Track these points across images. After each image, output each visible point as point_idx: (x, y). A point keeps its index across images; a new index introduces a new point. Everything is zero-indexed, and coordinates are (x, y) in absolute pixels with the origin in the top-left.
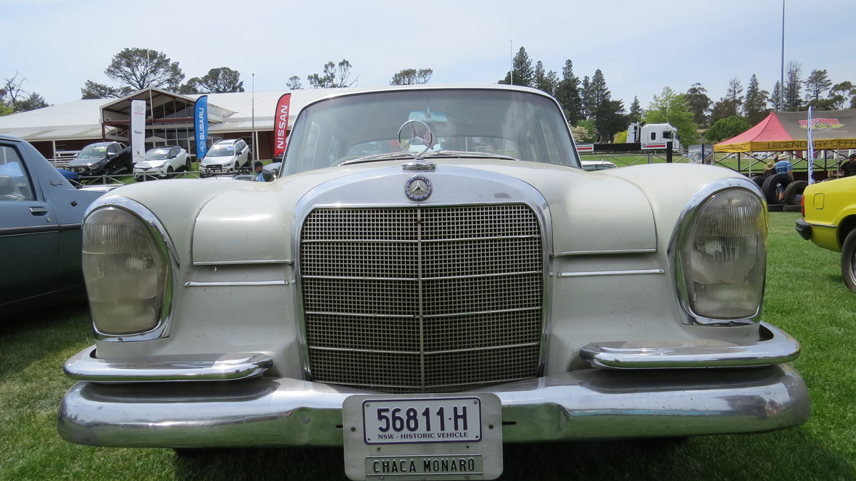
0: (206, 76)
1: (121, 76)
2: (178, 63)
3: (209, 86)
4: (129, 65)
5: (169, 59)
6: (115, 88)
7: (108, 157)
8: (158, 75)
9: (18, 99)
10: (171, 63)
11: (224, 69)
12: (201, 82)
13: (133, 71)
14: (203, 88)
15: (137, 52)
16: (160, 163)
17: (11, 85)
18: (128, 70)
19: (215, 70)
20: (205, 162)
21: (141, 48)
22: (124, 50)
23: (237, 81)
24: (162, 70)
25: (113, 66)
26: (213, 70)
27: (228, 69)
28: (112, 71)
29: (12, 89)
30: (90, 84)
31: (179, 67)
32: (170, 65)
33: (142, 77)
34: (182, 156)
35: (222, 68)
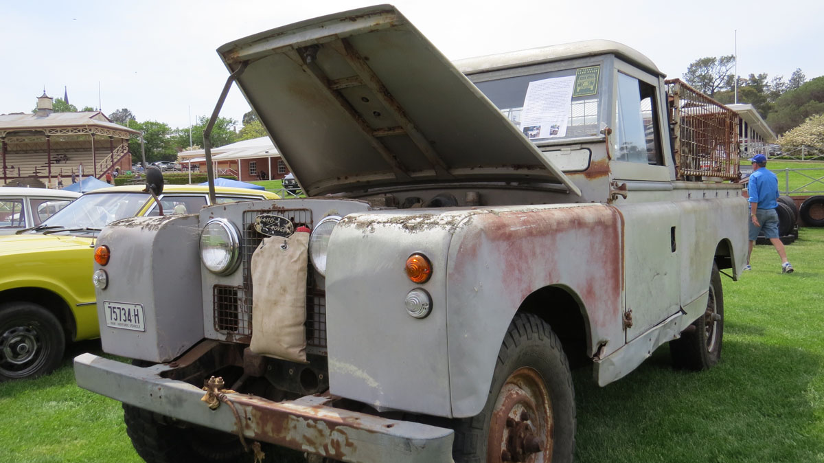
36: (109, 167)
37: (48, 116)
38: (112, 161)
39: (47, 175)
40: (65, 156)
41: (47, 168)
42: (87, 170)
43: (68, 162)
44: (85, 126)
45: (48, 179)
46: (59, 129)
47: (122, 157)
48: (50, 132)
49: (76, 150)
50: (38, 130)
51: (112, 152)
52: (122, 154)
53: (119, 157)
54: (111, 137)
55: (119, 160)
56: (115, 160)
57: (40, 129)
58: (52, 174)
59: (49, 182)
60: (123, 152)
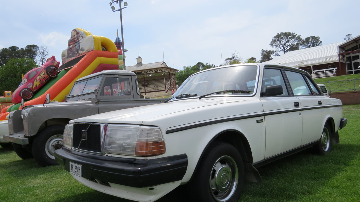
1: (275, 46)
2: (300, 36)
4: (279, 40)
6: (274, 51)
10: (297, 36)
11: (312, 37)
13: (280, 42)
15: (282, 34)
18: (278, 42)
21: (284, 32)
22: (277, 34)
23: (319, 41)
24: (293, 40)
25: (273, 42)
26: (306, 38)
27: (314, 36)
28: (272, 44)
30: (263, 51)
31: (301, 37)
33: (285, 44)
35: (311, 37)
36: (170, 86)
37: (141, 66)
38: (170, 84)
39: (144, 92)
40: (148, 83)
41: (144, 87)
42: (162, 88)
43: (150, 86)
44: (161, 68)
45: (144, 94)
46: (153, 70)
47: (173, 82)
48: (144, 72)
49: (151, 80)
50: (139, 72)
51: (170, 80)
52: (173, 81)
53: (172, 82)
54: (169, 73)
55: (172, 83)
56: (171, 83)
57: (141, 71)
58: (146, 91)
59: (145, 95)
60: (173, 80)
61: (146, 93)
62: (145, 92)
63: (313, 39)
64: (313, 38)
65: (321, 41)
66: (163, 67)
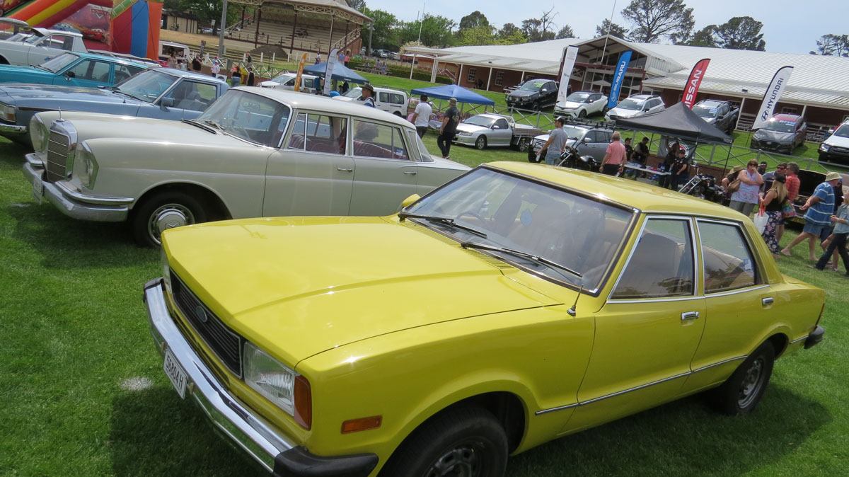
0: (725, 25)
1: (635, 18)
2: (692, 10)
3: (724, 35)
4: (645, 8)
5: (685, 5)
6: (625, 28)
7: (541, 92)
8: (670, 20)
9: (548, 30)
11: (747, 18)
12: (717, 30)
13: (647, 13)
14: (717, 37)
16: (575, 105)
17: (546, 18)
18: (643, 12)
19: (737, 18)
20: (614, 112)
23: (757, 33)
24: (673, 15)
25: (631, 7)
26: (734, 18)
27: (751, 19)
28: (628, 12)
29: (546, 21)
30: (607, 23)
32: (684, 11)
33: (653, 20)
34: (603, 102)
35: (744, 18)
36: (341, 48)
38: (345, 43)
39: (290, 46)
40: (307, 32)
41: (291, 40)
43: (308, 37)
44: (328, 7)
45: (290, 50)
46: (306, 6)
47: (354, 41)
49: (316, 27)
51: (346, 35)
52: (354, 38)
53: (351, 41)
54: (348, 21)
55: (351, 43)
56: (348, 43)
57: (291, 4)
58: (294, 46)
59: (291, 53)
60: (355, 36)
61: (293, 51)
62: (292, 48)
63: (747, 23)
64: (749, 21)
65: (762, 35)
66: (332, 7)
